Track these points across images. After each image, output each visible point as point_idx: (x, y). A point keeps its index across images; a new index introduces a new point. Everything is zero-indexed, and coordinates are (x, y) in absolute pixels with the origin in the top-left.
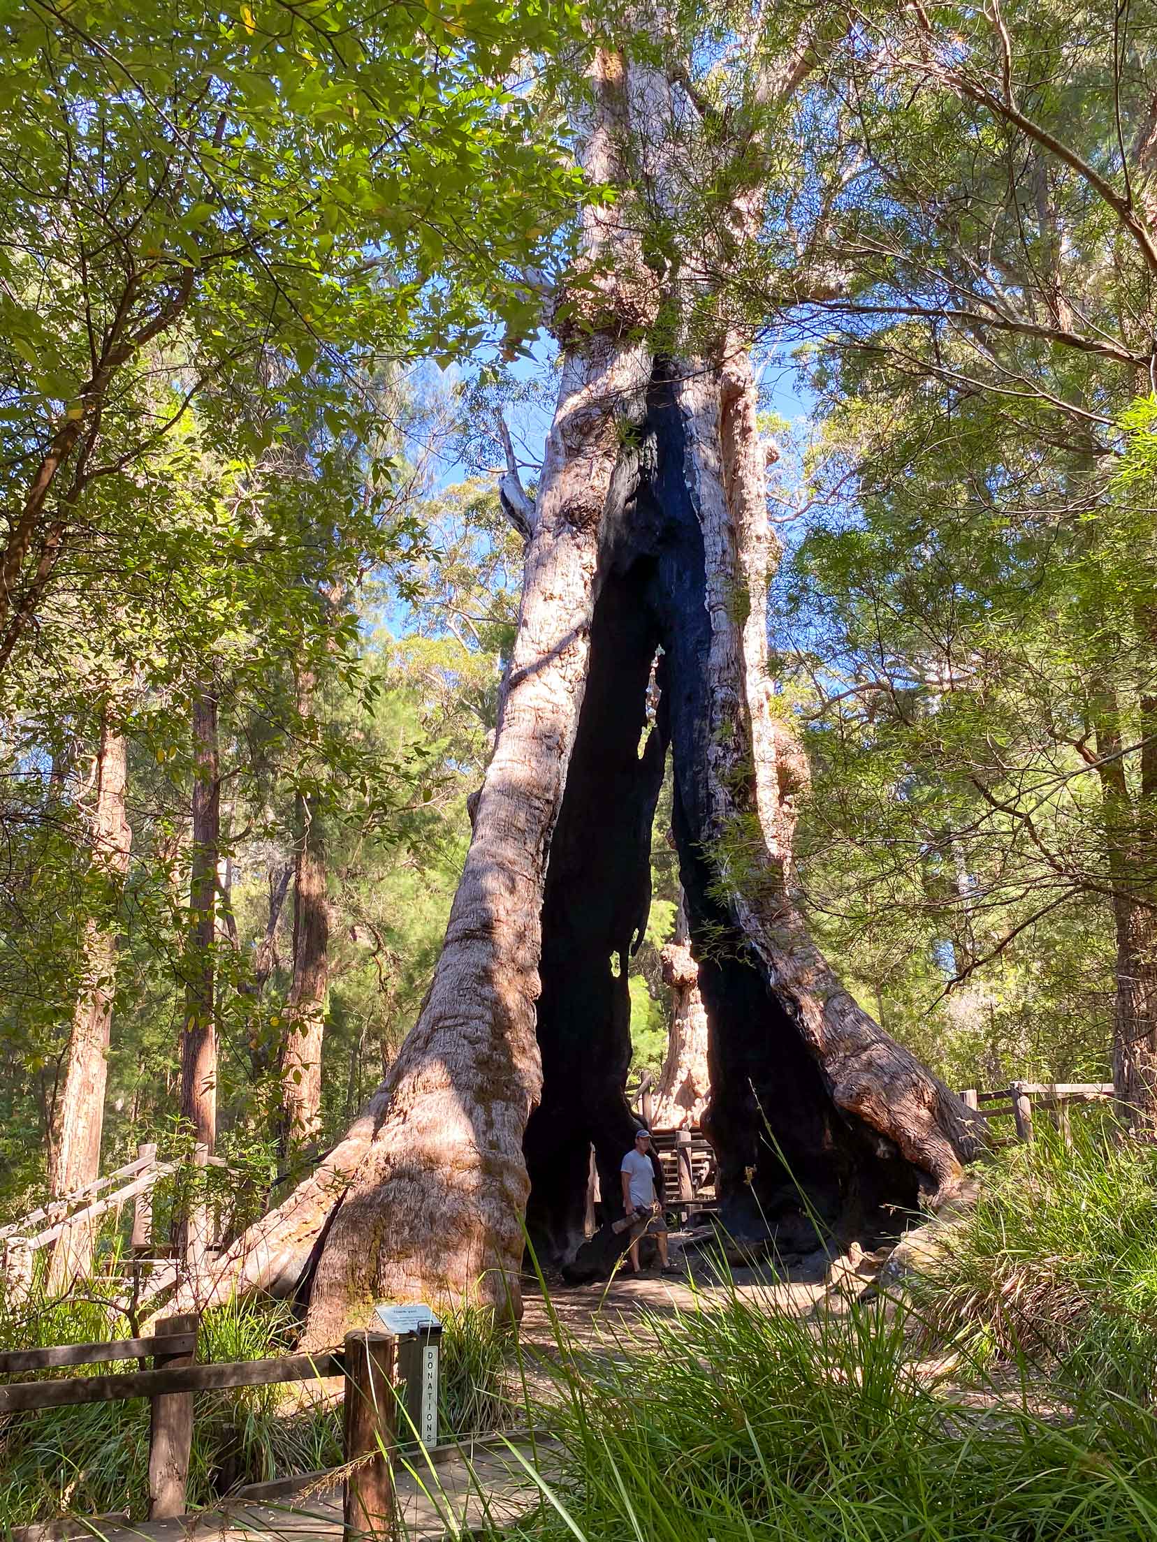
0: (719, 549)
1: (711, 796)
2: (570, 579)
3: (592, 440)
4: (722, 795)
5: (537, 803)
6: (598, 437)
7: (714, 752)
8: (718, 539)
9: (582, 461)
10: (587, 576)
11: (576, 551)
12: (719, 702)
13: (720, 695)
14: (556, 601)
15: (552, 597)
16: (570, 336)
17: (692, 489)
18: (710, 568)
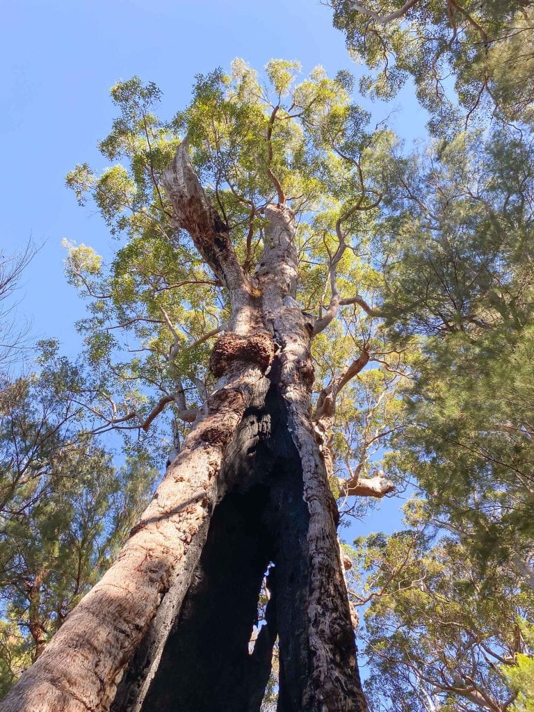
0: (313, 464)
1: (312, 653)
2: (198, 470)
3: (226, 404)
4: (324, 651)
5: (125, 627)
6: (230, 403)
7: (314, 609)
8: (311, 458)
9: (218, 415)
10: (211, 469)
11: (206, 455)
12: (317, 565)
13: (317, 560)
14: (184, 483)
15: (182, 480)
16: (219, 363)
17: (293, 432)
18: (306, 476)
